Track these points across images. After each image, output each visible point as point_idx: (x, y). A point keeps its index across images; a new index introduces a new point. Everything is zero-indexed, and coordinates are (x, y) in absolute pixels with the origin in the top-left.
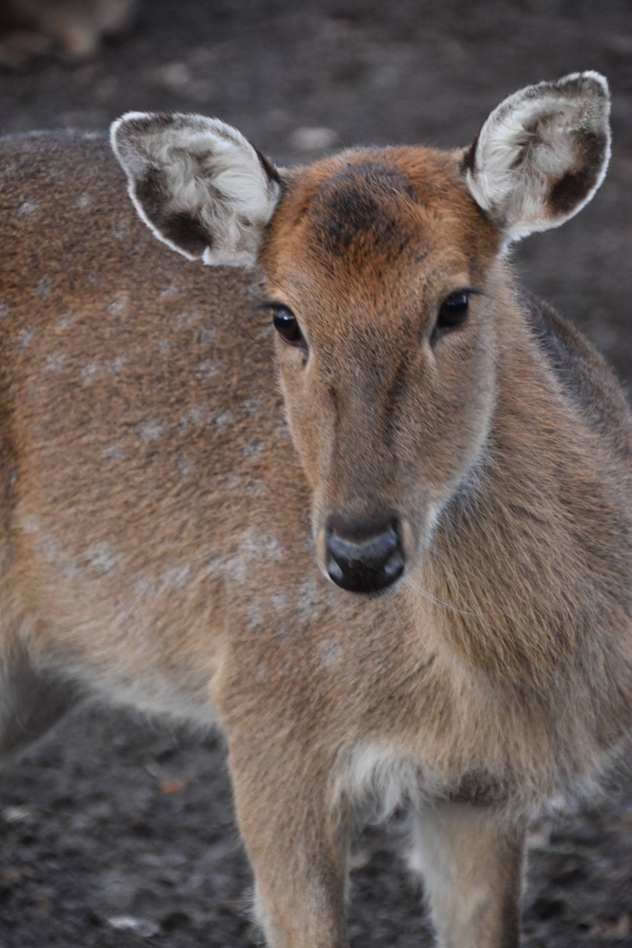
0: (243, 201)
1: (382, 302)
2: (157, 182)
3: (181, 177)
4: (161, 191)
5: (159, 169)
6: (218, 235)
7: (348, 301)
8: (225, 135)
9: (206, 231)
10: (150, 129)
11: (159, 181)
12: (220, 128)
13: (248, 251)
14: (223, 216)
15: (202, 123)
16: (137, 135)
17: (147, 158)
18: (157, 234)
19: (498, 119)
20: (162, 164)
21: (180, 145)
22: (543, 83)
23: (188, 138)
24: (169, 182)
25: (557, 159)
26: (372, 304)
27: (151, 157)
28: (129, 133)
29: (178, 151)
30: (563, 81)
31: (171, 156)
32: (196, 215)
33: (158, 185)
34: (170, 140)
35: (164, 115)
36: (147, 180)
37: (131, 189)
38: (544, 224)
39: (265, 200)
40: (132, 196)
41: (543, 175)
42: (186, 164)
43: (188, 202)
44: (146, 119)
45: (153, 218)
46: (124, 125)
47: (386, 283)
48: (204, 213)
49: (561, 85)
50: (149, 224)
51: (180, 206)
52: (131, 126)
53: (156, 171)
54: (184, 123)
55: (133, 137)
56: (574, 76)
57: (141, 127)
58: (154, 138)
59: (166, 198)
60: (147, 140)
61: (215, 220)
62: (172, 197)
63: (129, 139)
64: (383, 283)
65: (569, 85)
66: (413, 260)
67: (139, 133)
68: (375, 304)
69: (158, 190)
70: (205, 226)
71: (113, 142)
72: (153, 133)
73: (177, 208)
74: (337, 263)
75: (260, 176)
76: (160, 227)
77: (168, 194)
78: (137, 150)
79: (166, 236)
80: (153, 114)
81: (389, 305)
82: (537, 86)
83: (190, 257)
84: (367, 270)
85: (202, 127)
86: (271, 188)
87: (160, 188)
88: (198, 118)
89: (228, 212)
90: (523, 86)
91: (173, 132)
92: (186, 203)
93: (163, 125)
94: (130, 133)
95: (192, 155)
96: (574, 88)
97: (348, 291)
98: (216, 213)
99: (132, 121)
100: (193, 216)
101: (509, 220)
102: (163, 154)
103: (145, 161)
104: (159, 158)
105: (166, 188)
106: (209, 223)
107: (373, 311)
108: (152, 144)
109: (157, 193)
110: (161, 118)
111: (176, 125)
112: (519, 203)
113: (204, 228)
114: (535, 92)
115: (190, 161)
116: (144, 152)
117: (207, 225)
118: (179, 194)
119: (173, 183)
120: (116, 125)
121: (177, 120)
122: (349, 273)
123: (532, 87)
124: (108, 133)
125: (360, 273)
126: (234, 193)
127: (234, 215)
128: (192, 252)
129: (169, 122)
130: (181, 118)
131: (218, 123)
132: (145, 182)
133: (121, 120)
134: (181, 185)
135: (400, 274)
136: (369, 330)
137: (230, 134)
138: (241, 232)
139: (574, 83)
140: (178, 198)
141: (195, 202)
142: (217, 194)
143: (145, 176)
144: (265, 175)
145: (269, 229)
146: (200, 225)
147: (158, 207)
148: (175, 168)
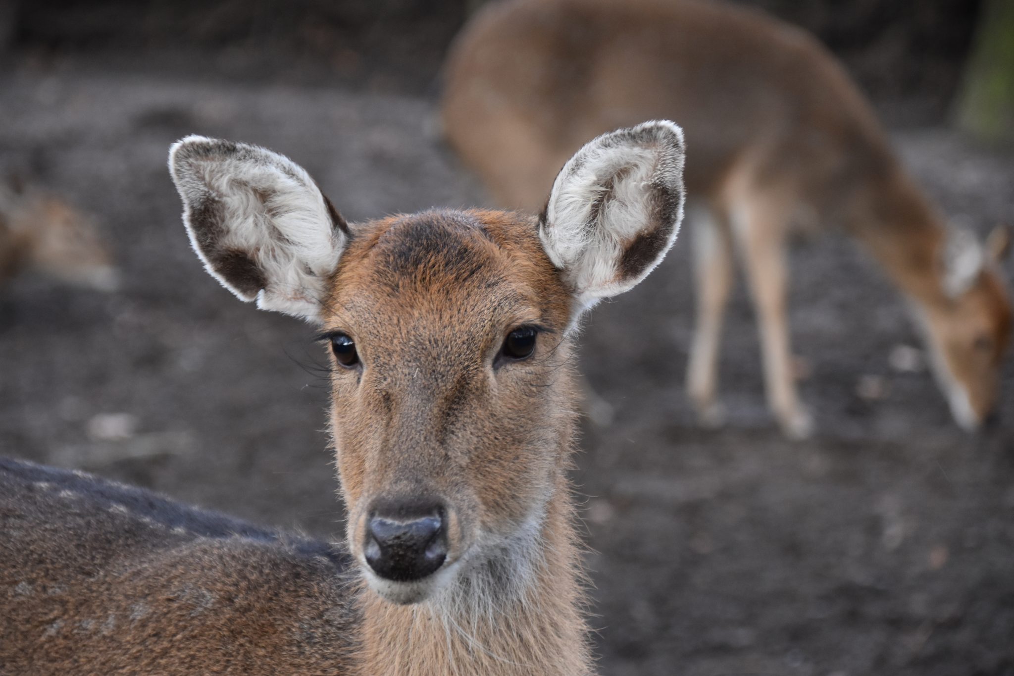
0: (305, 247)
1: (448, 317)
2: (213, 212)
3: (241, 212)
4: (217, 223)
5: (217, 199)
6: (273, 279)
7: (411, 316)
8: (291, 174)
9: (262, 273)
10: (211, 155)
11: (216, 212)
12: (286, 165)
13: (307, 301)
14: (282, 260)
15: (267, 157)
16: (197, 160)
17: (205, 185)
18: (209, 268)
19: (574, 171)
20: (221, 195)
21: (242, 177)
22: (619, 132)
23: (250, 170)
24: (227, 215)
25: (630, 218)
26: (437, 317)
27: (209, 185)
28: (188, 157)
29: (239, 184)
30: (638, 128)
31: (231, 188)
32: (253, 255)
33: (215, 216)
34: (232, 169)
35: (227, 143)
36: (203, 207)
37: (186, 216)
38: (615, 289)
39: (329, 247)
40: (187, 224)
41: (615, 237)
42: (248, 200)
43: (246, 240)
44: (208, 143)
45: (206, 249)
46: (184, 146)
47: (454, 300)
48: (261, 255)
49: (636, 133)
50: (201, 256)
51: (236, 243)
52: (190, 149)
53: (213, 201)
54: (247, 156)
55: (191, 160)
56: (648, 124)
57: (201, 151)
58: (214, 165)
59: (222, 231)
60: (208, 166)
61: (273, 263)
62: (228, 232)
63: (188, 163)
64: (450, 299)
65: (644, 133)
66: (483, 285)
67: (198, 157)
68: (441, 318)
69: (213, 220)
70: (260, 268)
71: (172, 164)
72: (213, 159)
73: (233, 244)
74: (404, 281)
75: (324, 221)
76: (213, 261)
77: (224, 228)
78: (195, 174)
79: (219, 270)
80: (215, 140)
81: (455, 319)
82: (613, 134)
83: (241, 297)
84: (434, 287)
85: (266, 161)
86: (336, 235)
87: (216, 219)
88: (263, 151)
89: (288, 256)
90: (600, 134)
91: (235, 162)
92: (243, 241)
93: (225, 152)
94: (190, 156)
95: (255, 191)
96: (649, 137)
97: (412, 307)
98: (274, 256)
99: (192, 144)
100: (249, 255)
101: (580, 285)
102: (223, 184)
103: (202, 188)
104: (218, 187)
105: (223, 221)
106: (264, 264)
107: (438, 324)
108: (212, 171)
109: (212, 224)
110: (223, 144)
111: (239, 155)
112: (591, 267)
113: (260, 270)
114: (610, 140)
115: (252, 197)
116: (202, 179)
117: (263, 266)
118: (236, 229)
119: (232, 217)
120: (175, 147)
121: (241, 150)
122: (416, 290)
123: (608, 136)
124: (168, 154)
125: (427, 290)
126: (296, 236)
127: (294, 261)
128: (244, 291)
129: (232, 150)
130: (244, 148)
131: (285, 160)
132: (200, 210)
133: (181, 142)
134: (239, 220)
135: (469, 295)
136: (432, 339)
137: (296, 173)
138: (300, 279)
139: (649, 131)
140: (236, 234)
141: (253, 241)
142: (279, 236)
143: (202, 203)
144: (330, 221)
145: (331, 279)
146: (255, 266)
147: (212, 239)
148: (234, 200)
